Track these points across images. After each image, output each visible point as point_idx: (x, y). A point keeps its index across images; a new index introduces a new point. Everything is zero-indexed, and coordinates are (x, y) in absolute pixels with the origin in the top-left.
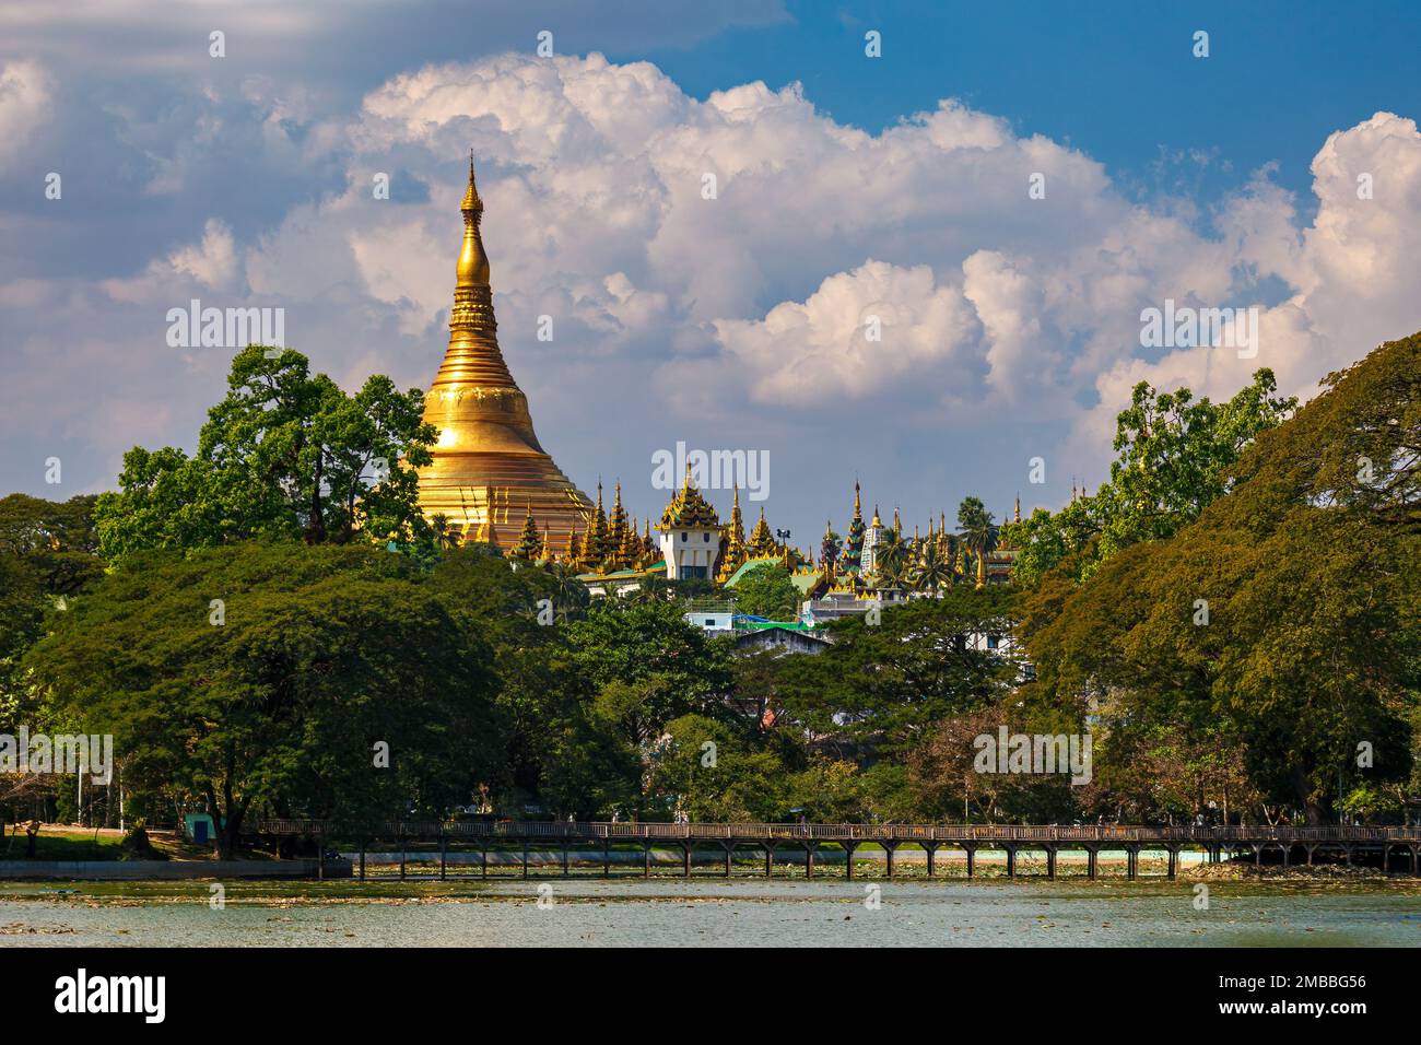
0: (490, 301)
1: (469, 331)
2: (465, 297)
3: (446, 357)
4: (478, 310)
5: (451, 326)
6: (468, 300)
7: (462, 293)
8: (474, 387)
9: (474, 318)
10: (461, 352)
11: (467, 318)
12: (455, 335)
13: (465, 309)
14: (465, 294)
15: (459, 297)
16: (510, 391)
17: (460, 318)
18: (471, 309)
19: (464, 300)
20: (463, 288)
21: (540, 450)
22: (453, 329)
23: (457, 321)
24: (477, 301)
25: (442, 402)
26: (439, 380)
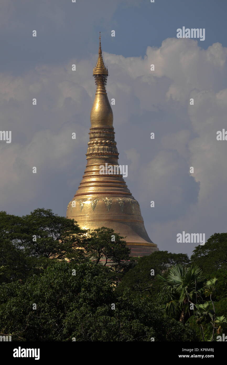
0: (114, 138)
1: (100, 158)
2: (96, 135)
3: (84, 177)
4: (106, 144)
5: (87, 155)
6: (99, 137)
7: (94, 132)
8: (105, 197)
9: (103, 149)
10: (94, 173)
11: (98, 149)
12: (90, 162)
13: (97, 143)
14: (97, 133)
15: (92, 135)
16: (128, 199)
17: (93, 150)
18: (101, 143)
19: (95, 137)
20: (95, 129)
21: (151, 242)
22: (88, 157)
23: (91, 152)
24: (105, 138)
25: (82, 207)
26: (79, 193)
